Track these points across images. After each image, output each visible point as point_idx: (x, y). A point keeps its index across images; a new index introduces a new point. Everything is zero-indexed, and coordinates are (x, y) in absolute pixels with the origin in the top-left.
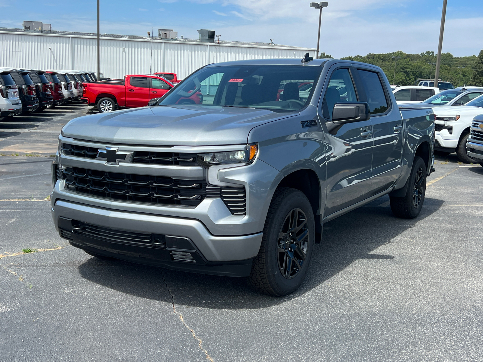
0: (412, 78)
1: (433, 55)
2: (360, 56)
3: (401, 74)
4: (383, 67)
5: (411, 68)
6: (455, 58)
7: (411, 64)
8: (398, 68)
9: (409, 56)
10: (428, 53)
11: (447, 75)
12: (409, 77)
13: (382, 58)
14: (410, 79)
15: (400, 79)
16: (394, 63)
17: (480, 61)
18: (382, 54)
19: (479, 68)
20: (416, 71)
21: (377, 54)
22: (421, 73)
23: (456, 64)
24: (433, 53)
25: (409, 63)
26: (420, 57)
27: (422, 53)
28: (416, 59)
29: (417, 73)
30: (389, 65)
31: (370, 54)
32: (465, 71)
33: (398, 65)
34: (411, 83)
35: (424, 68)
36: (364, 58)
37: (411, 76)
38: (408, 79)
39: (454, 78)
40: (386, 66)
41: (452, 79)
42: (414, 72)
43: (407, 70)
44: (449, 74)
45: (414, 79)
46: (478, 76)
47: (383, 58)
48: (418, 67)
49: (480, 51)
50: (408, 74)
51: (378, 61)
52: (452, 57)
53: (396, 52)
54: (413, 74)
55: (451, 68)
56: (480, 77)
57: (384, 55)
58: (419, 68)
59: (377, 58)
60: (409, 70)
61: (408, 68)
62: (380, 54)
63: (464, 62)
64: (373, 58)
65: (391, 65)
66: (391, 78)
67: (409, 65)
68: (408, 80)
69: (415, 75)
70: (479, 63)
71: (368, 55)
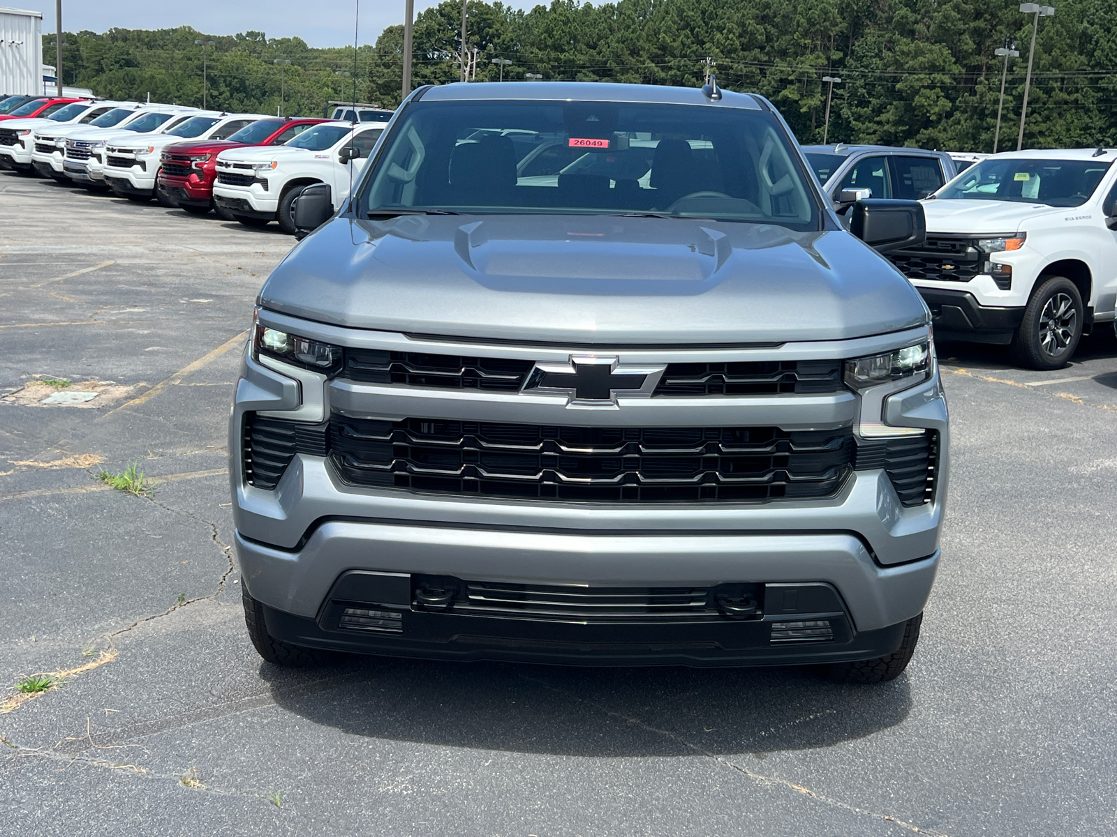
0: (224, 92)
1: (264, 40)
2: (92, 33)
3: (199, 81)
4: (153, 62)
5: (219, 67)
6: (312, 50)
7: (218, 60)
8: (190, 67)
9: (208, 38)
10: (250, 34)
11: (301, 88)
12: (218, 90)
13: (146, 40)
14: (221, 94)
15: (197, 93)
16: (178, 54)
17: (380, 61)
18: (147, 32)
19: (379, 77)
20: (231, 76)
21: (134, 31)
22: (242, 81)
23: (317, 63)
24: (263, 36)
25: (214, 57)
26: (236, 44)
27: (238, 35)
28: (226, 46)
29: (236, 80)
30: (167, 58)
31: (115, 29)
32: (336, 81)
33: (190, 59)
34: (224, 103)
35: (249, 70)
36: (101, 38)
37: (223, 88)
38: (215, 93)
39: (315, 95)
40: (161, 60)
41: (313, 97)
42: (229, 79)
43: (213, 73)
44: (303, 86)
45: (228, 94)
46: (378, 93)
47: (149, 42)
48: (235, 67)
49: (377, 39)
50: (213, 81)
51: (137, 47)
52: (304, 48)
53: (178, 27)
54: (225, 81)
55: (307, 72)
56: (382, 97)
57: (151, 35)
58: (237, 70)
59: (134, 39)
60: (216, 72)
61: (213, 66)
62: (141, 31)
63: (332, 60)
64: (125, 40)
65: (172, 59)
66: (175, 88)
67: (214, 60)
68: (216, 97)
69: (230, 84)
70: (377, 65)
71: (111, 30)
